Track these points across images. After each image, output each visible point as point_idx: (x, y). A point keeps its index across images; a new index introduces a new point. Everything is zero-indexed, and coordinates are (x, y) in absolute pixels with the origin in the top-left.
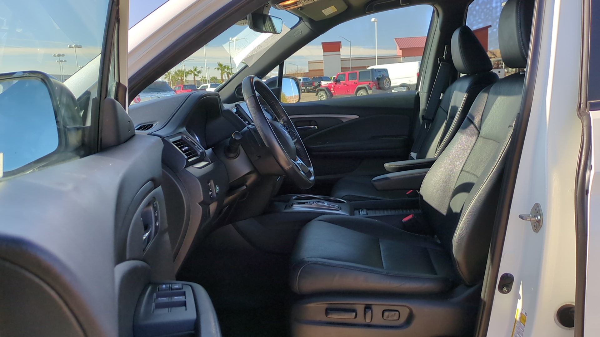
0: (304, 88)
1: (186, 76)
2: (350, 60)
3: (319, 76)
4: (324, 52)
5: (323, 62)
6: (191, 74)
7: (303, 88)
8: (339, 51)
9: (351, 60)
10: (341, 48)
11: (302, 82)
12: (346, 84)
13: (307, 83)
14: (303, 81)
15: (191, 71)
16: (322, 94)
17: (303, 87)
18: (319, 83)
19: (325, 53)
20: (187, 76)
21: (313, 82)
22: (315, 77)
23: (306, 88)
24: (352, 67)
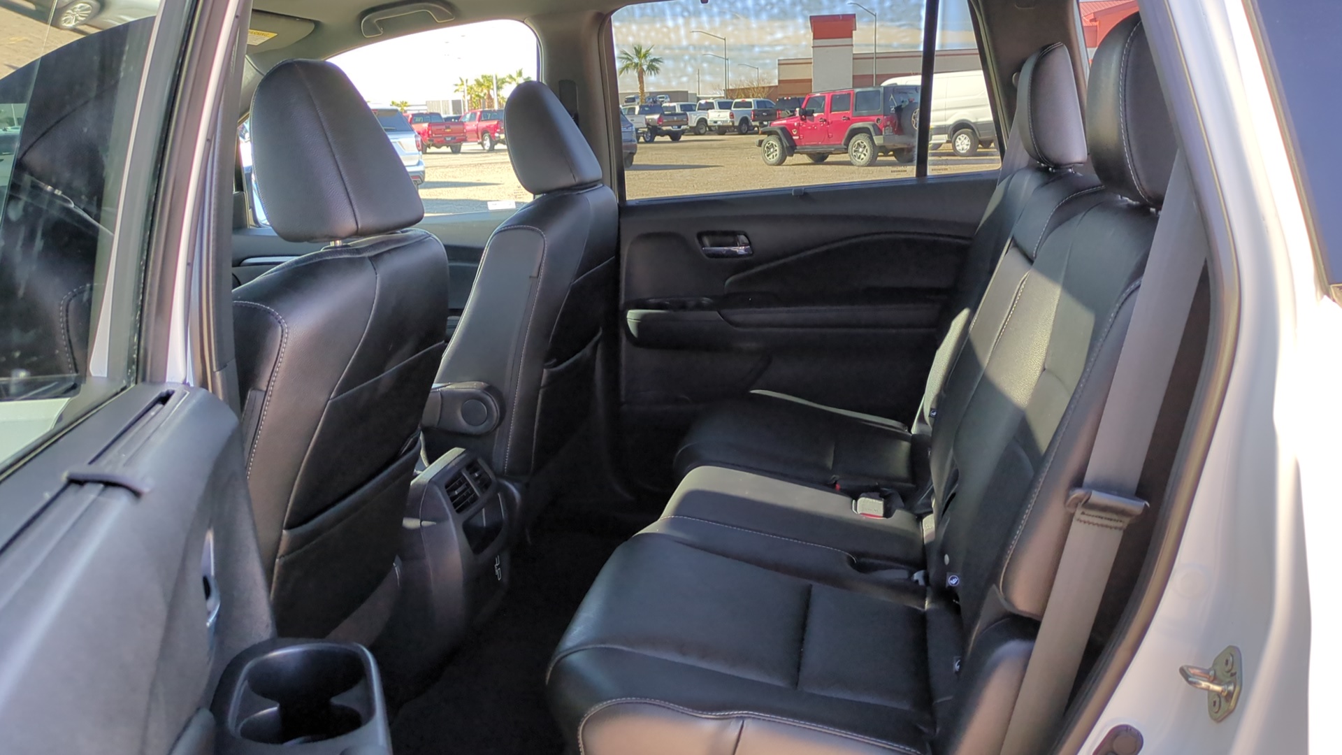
0: (757, 123)
1: (499, 88)
2: (873, 58)
3: (793, 97)
4: (815, 38)
5: (811, 63)
6: (510, 83)
7: (754, 123)
8: (851, 36)
9: (876, 58)
10: (855, 30)
11: (754, 111)
12: (825, 120)
13: (764, 111)
14: (756, 108)
15: (511, 77)
16: (771, 142)
17: (754, 121)
18: (791, 112)
19: (816, 41)
20: (501, 88)
21: (778, 110)
22: (783, 98)
23: (761, 123)
24: (877, 76)
